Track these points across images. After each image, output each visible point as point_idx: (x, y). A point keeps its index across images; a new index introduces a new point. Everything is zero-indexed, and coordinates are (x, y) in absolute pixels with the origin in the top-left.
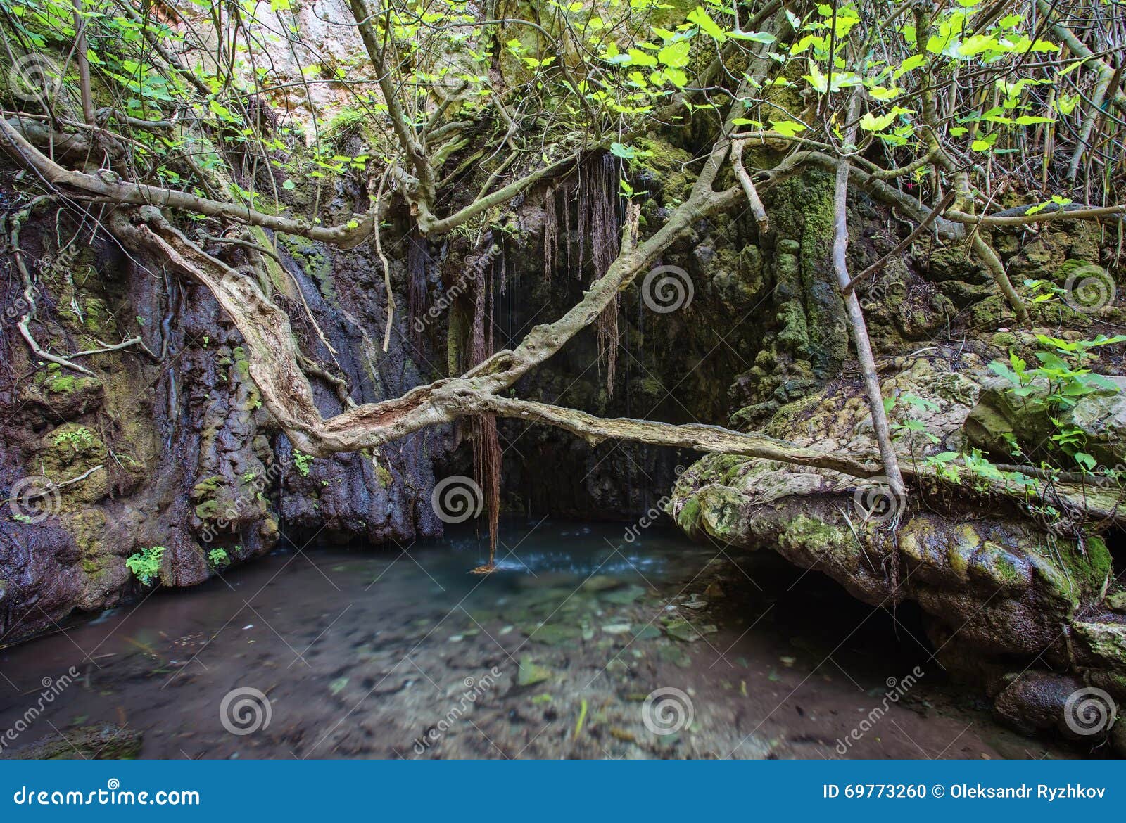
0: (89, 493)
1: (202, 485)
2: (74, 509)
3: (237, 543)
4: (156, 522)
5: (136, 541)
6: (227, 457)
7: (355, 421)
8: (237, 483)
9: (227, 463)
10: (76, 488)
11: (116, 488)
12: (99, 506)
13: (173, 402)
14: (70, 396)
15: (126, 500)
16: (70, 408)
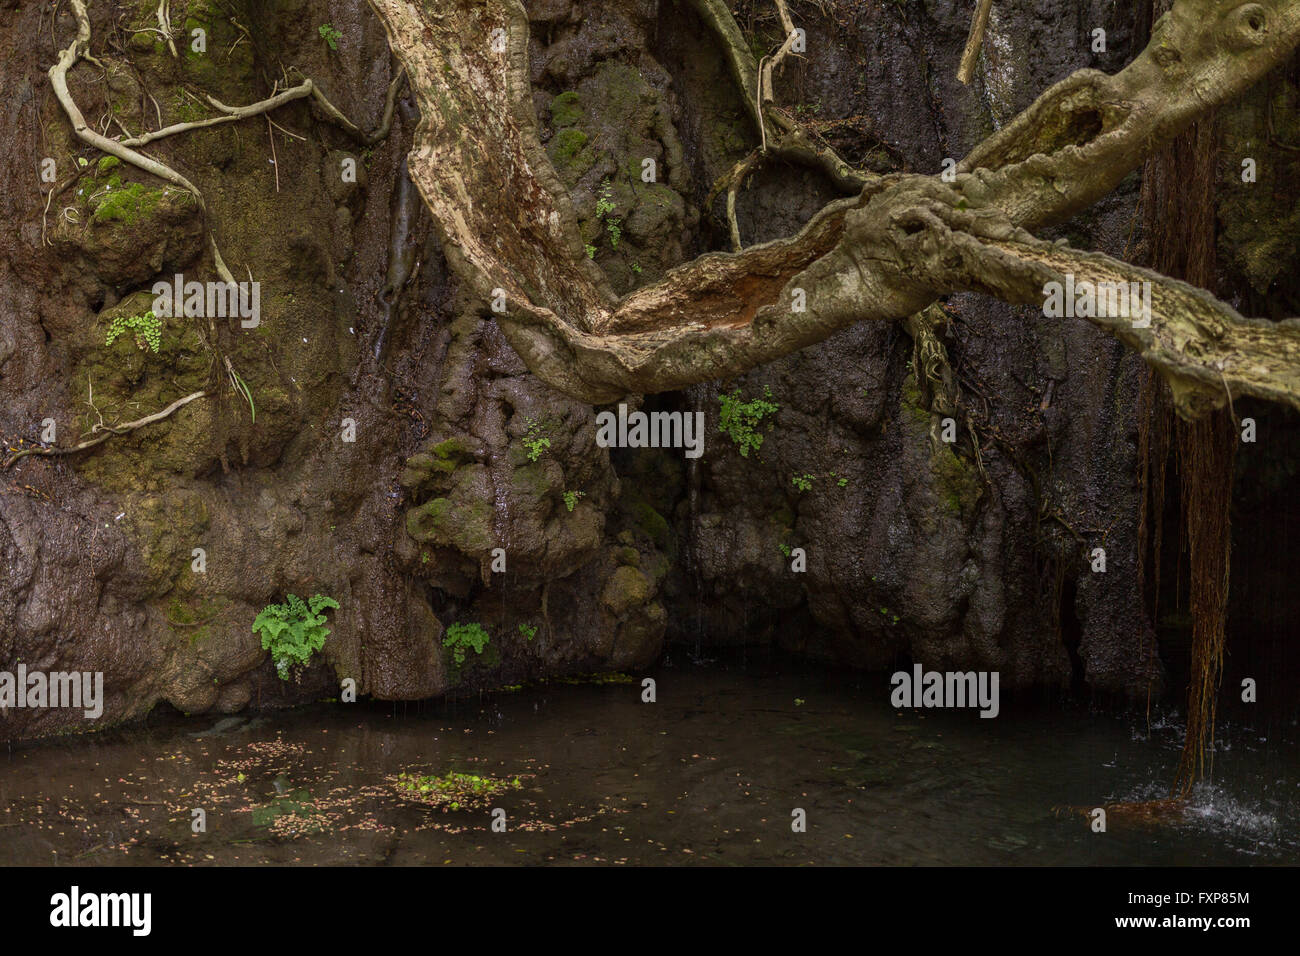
0: (176, 453)
1: (422, 458)
2: (152, 485)
3: (528, 615)
4: (328, 537)
5: (280, 575)
6: (494, 389)
7: (681, 304)
8: (506, 463)
9: (492, 405)
10: (154, 440)
11: (233, 444)
12: (203, 484)
13: (399, 248)
14: (128, 232)
15: (263, 477)
16: (132, 257)
